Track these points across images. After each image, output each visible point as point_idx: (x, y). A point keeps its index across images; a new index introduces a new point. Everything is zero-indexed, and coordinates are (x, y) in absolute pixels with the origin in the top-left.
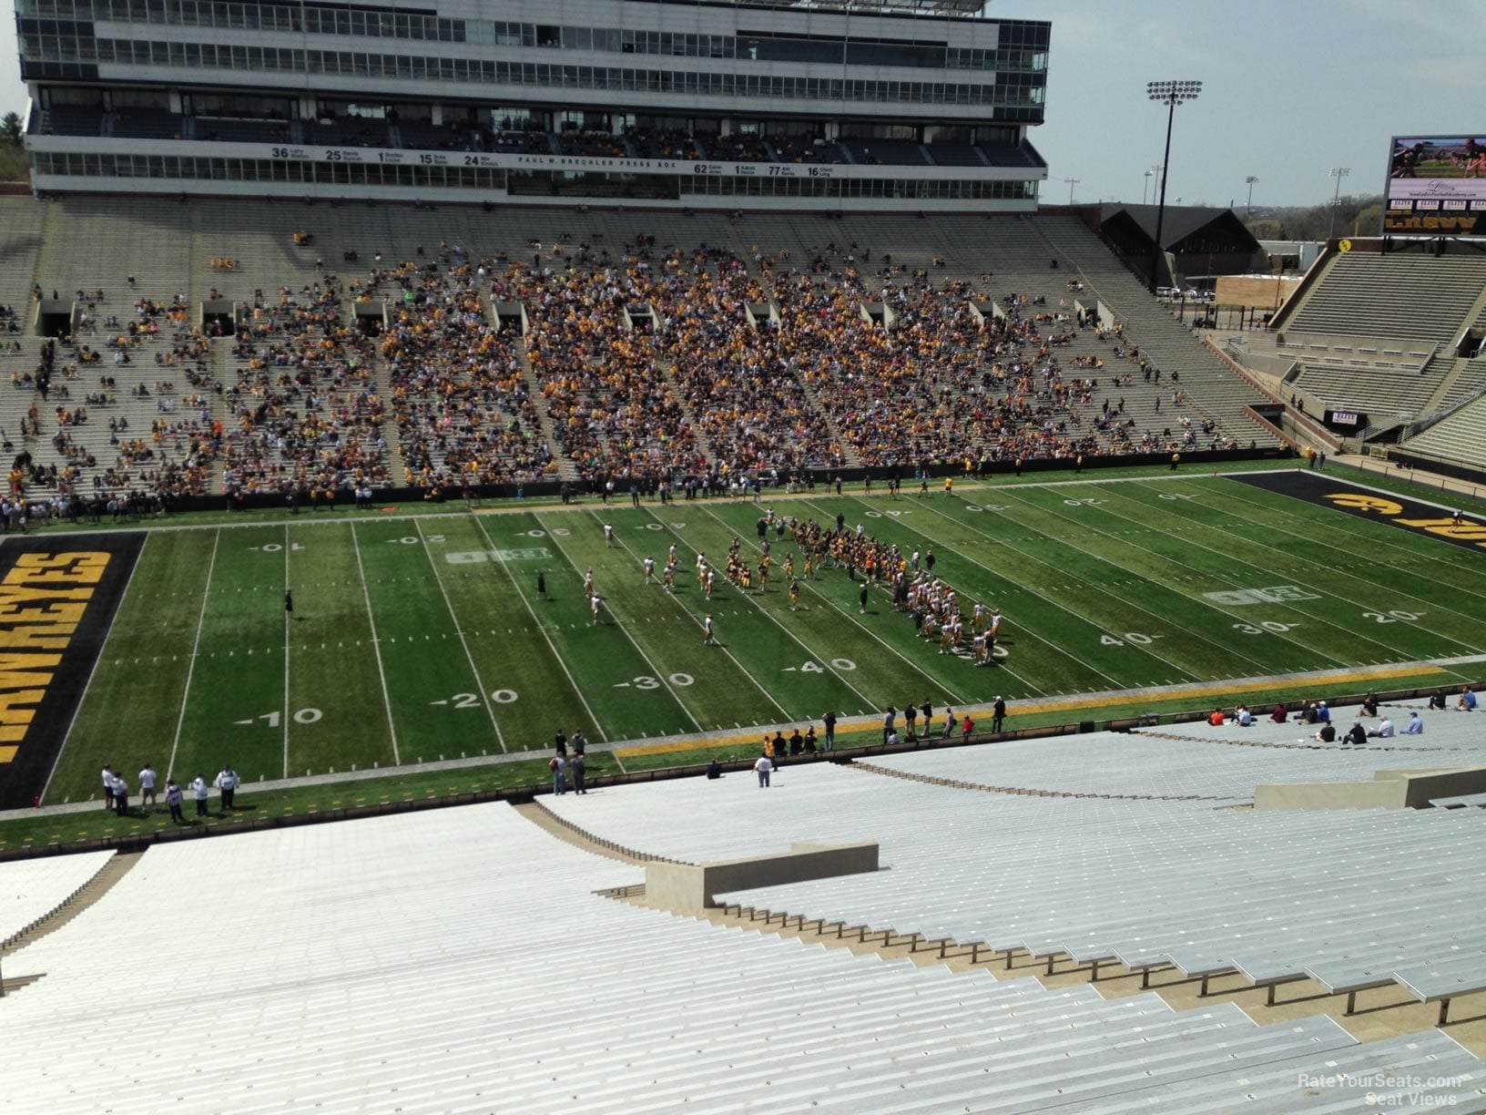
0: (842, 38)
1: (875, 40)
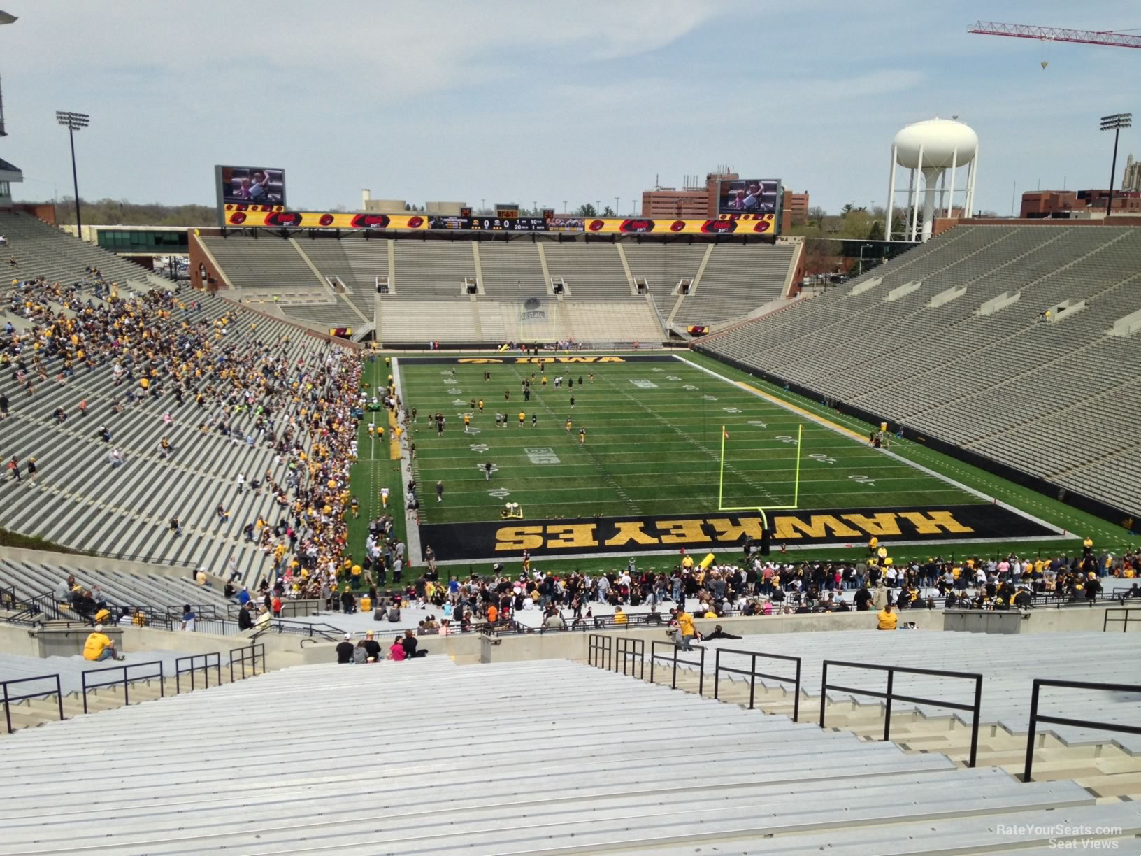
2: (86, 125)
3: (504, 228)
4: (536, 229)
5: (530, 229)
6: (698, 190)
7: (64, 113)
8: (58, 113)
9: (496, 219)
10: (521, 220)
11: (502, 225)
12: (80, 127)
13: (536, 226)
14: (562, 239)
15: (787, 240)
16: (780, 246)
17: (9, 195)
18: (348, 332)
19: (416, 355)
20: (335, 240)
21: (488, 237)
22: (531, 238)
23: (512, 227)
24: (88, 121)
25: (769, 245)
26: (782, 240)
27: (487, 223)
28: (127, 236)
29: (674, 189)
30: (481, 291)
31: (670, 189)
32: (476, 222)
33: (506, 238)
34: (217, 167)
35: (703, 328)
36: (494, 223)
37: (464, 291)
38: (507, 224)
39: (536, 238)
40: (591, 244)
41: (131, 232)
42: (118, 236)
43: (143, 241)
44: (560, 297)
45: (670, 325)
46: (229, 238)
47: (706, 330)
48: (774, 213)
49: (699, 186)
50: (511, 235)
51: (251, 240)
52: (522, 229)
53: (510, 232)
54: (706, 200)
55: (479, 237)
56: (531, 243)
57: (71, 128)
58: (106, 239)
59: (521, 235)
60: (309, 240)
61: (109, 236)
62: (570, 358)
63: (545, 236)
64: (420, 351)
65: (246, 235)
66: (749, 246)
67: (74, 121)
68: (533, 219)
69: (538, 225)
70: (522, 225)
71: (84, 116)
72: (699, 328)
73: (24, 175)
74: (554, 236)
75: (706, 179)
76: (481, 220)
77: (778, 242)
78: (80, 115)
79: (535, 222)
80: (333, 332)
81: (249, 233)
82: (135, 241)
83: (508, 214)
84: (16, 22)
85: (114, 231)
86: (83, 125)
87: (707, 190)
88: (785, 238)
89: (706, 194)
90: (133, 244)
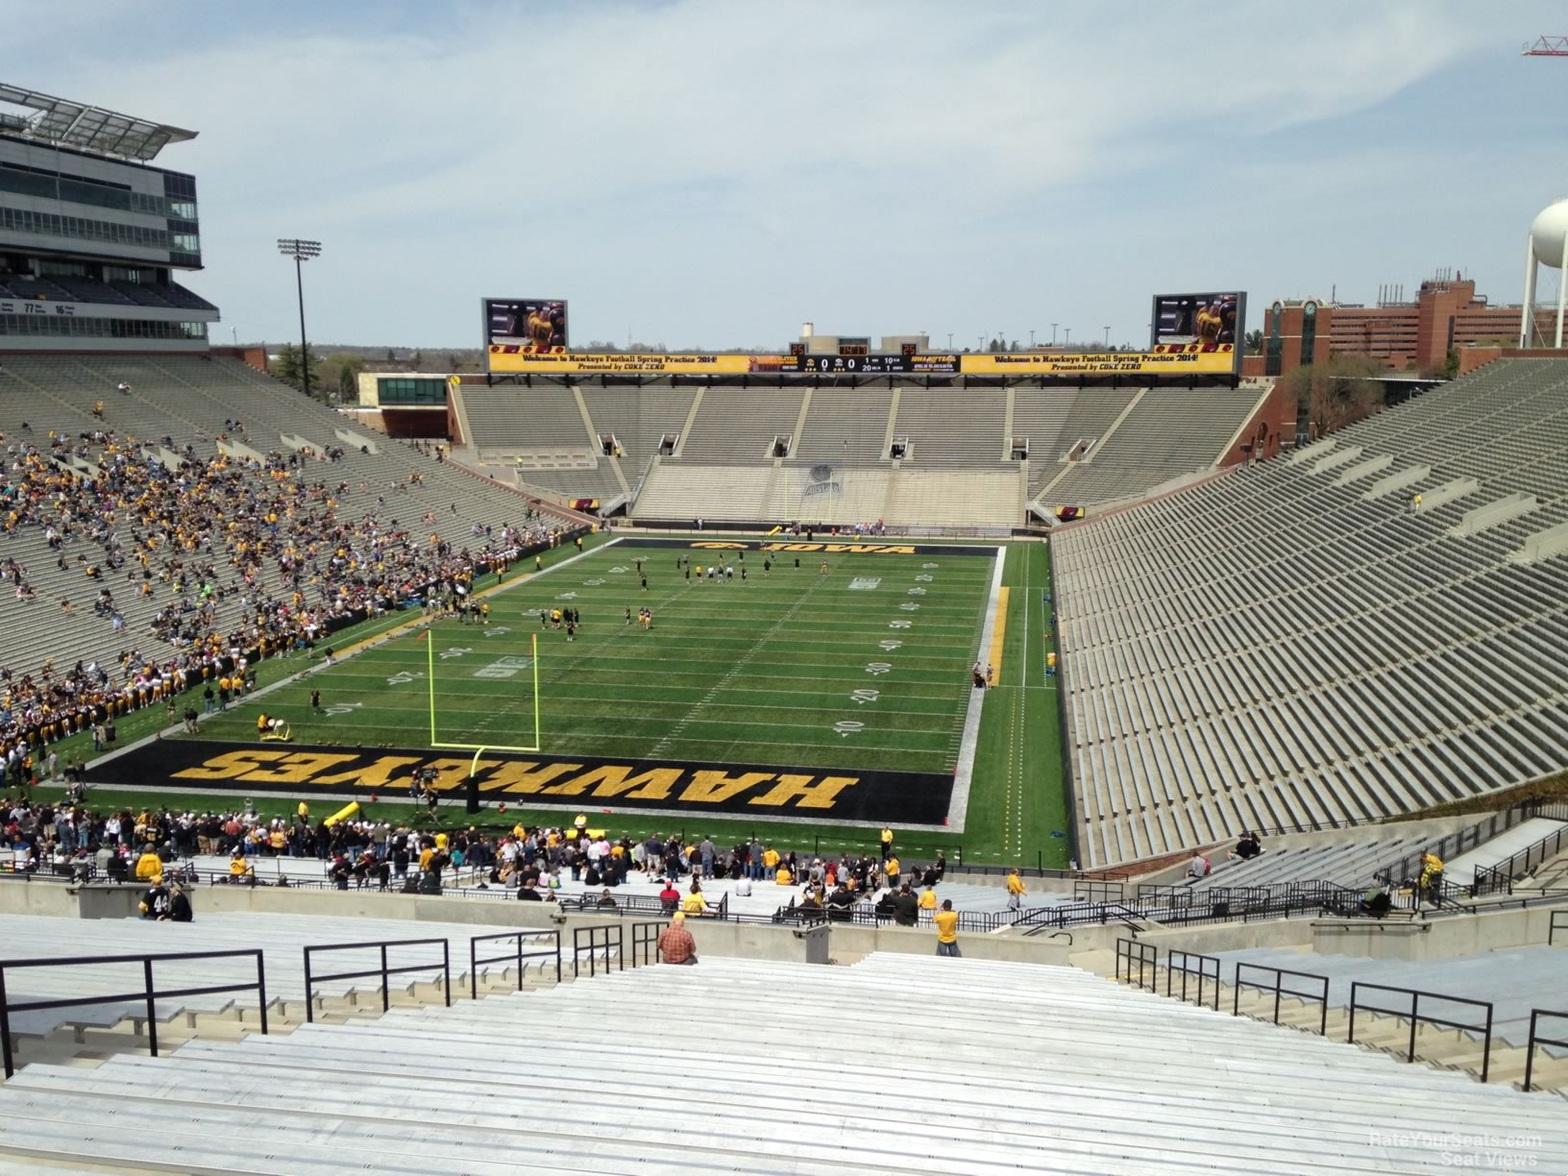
0: (54, 173)
1: (79, 178)
2: (317, 255)
3: (848, 370)
4: (891, 370)
5: (884, 369)
6: (1402, 305)
7: (290, 241)
8: (279, 241)
9: (838, 357)
10: (871, 358)
11: (845, 364)
12: (309, 256)
13: (891, 366)
14: (931, 383)
15: (1255, 381)
16: (1244, 389)
17: (204, 337)
18: (594, 505)
19: (663, 535)
20: (633, 388)
21: (829, 383)
22: (888, 382)
23: (858, 368)
24: (319, 249)
25: (1227, 390)
26: (1248, 381)
27: (825, 364)
28: (412, 385)
29: (1361, 306)
30: (791, 455)
31: (1355, 306)
32: (811, 362)
33: (854, 383)
34: (483, 299)
35: (1076, 510)
36: (834, 362)
37: (770, 452)
38: (851, 364)
39: (895, 382)
40: (970, 389)
41: (416, 381)
42: (401, 385)
43: (430, 390)
44: (896, 463)
45: (1035, 506)
46: (496, 387)
47: (1080, 513)
48: (1233, 342)
49: (1404, 301)
50: (861, 379)
51: (524, 389)
52: (872, 371)
53: (858, 374)
54: (1416, 321)
55: (817, 383)
56: (886, 389)
57: (298, 259)
58: (388, 389)
59: (874, 379)
60: (600, 388)
61: (392, 385)
62: (864, 546)
63: (908, 379)
64: (667, 531)
65: (520, 383)
66: (1197, 391)
67: (302, 250)
68: (888, 357)
69: (894, 364)
70: (872, 364)
71: (314, 243)
72: (1071, 509)
73: (222, 314)
74: (921, 379)
75: (1419, 289)
76: (818, 359)
77: (1243, 385)
78: (309, 243)
79: (891, 361)
80: (573, 504)
81: (523, 381)
82: (421, 392)
83: (854, 350)
84: (197, 138)
85: (397, 380)
86: (312, 254)
87: (1418, 306)
88: (1253, 378)
89: (1416, 312)
90: (418, 395)
